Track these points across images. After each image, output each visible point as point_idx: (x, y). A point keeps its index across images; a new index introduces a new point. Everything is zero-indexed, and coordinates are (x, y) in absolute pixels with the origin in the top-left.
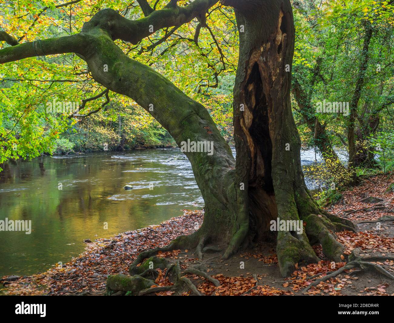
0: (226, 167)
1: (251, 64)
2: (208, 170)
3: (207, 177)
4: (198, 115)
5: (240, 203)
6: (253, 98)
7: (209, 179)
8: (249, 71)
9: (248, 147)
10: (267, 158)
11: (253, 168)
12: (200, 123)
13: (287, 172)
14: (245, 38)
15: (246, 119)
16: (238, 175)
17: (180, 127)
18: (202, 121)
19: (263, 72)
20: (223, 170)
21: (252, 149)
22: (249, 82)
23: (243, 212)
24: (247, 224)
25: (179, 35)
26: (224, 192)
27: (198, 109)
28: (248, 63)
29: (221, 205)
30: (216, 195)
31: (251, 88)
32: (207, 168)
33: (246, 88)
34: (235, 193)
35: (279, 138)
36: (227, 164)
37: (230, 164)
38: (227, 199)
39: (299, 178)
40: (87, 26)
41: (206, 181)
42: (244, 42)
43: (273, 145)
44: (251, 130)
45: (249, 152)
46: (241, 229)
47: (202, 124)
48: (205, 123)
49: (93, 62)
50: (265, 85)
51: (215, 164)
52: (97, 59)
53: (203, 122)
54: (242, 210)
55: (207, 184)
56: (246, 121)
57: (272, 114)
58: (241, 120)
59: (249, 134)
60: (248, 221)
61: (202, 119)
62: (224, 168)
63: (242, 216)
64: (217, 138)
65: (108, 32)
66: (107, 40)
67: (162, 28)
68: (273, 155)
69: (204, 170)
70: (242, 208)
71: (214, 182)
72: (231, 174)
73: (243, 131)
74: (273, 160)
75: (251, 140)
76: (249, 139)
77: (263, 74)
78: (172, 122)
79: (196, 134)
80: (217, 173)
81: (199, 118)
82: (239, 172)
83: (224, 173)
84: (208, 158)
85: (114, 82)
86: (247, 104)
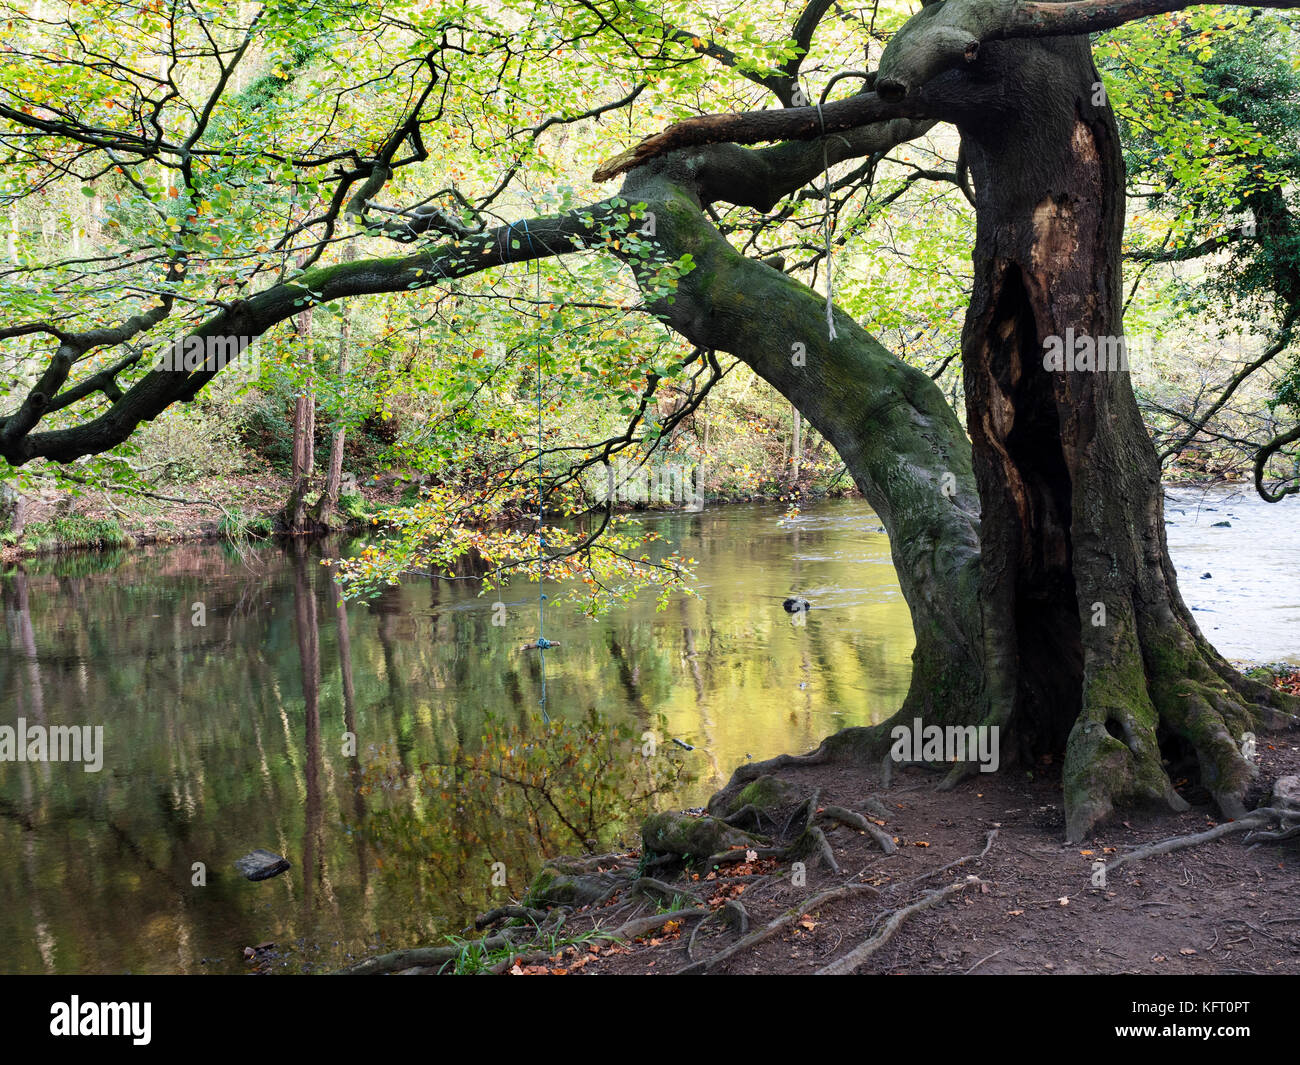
1: (1001, 267)
2: (924, 552)
3: (919, 573)
4: (910, 402)
5: (993, 644)
6: (1015, 358)
7: (925, 576)
8: (997, 288)
9: (1008, 492)
12: (915, 425)
13: (1112, 560)
15: (995, 415)
16: (987, 566)
17: (860, 436)
18: (922, 420)
19: (1034, 289)
20: (960, 554)
21: (1018, 497)
22: (1000, 318)
23: (999, 667)
24: (1012, 701)
25: (914, 166)
26: (956, 613)
28: (991, 264)
29: (956, 649)
30: (941, 624)
31: (1008, 331)
32: (921, 548)
33: (993, 333)
34: (979, 615)
39: (1151, 576)
41: (919, 584)
43: (1074, 482)
44: (1012, 441)
45: (1012, 505)
46: (994, 715)
47: (918, 425)
48: (927, 425)
50: (1042, 323)
51: (943, 535)
53: (923, 423)
54: (996, 661)
55: (919, 592)
56: (997, 422)
57: (1065, 399)
58: (986, 418)
59: (1007, 454)
60: (1013, 692)
61: (922, 412)
62: (960, 548)
63: (997, 678)
64: (960, 466)
66: (684, 211)
68: (1074, 513)
69: (912, 554)
70: (997, 658)
71: (936, 585)
72: (975, 564)
73: (991, 447)
74: (1073, 526)
75: (1015, 471)
76: (1011, 471)
77: (1035, 293)
78: (840, 423)
79: (900, 456)
80: (945, 562)
81: (913, 411)
82: (989, 558)
83: (962, 562)
84: (924, 520)
85: (698, 321)
86: (996, 375)
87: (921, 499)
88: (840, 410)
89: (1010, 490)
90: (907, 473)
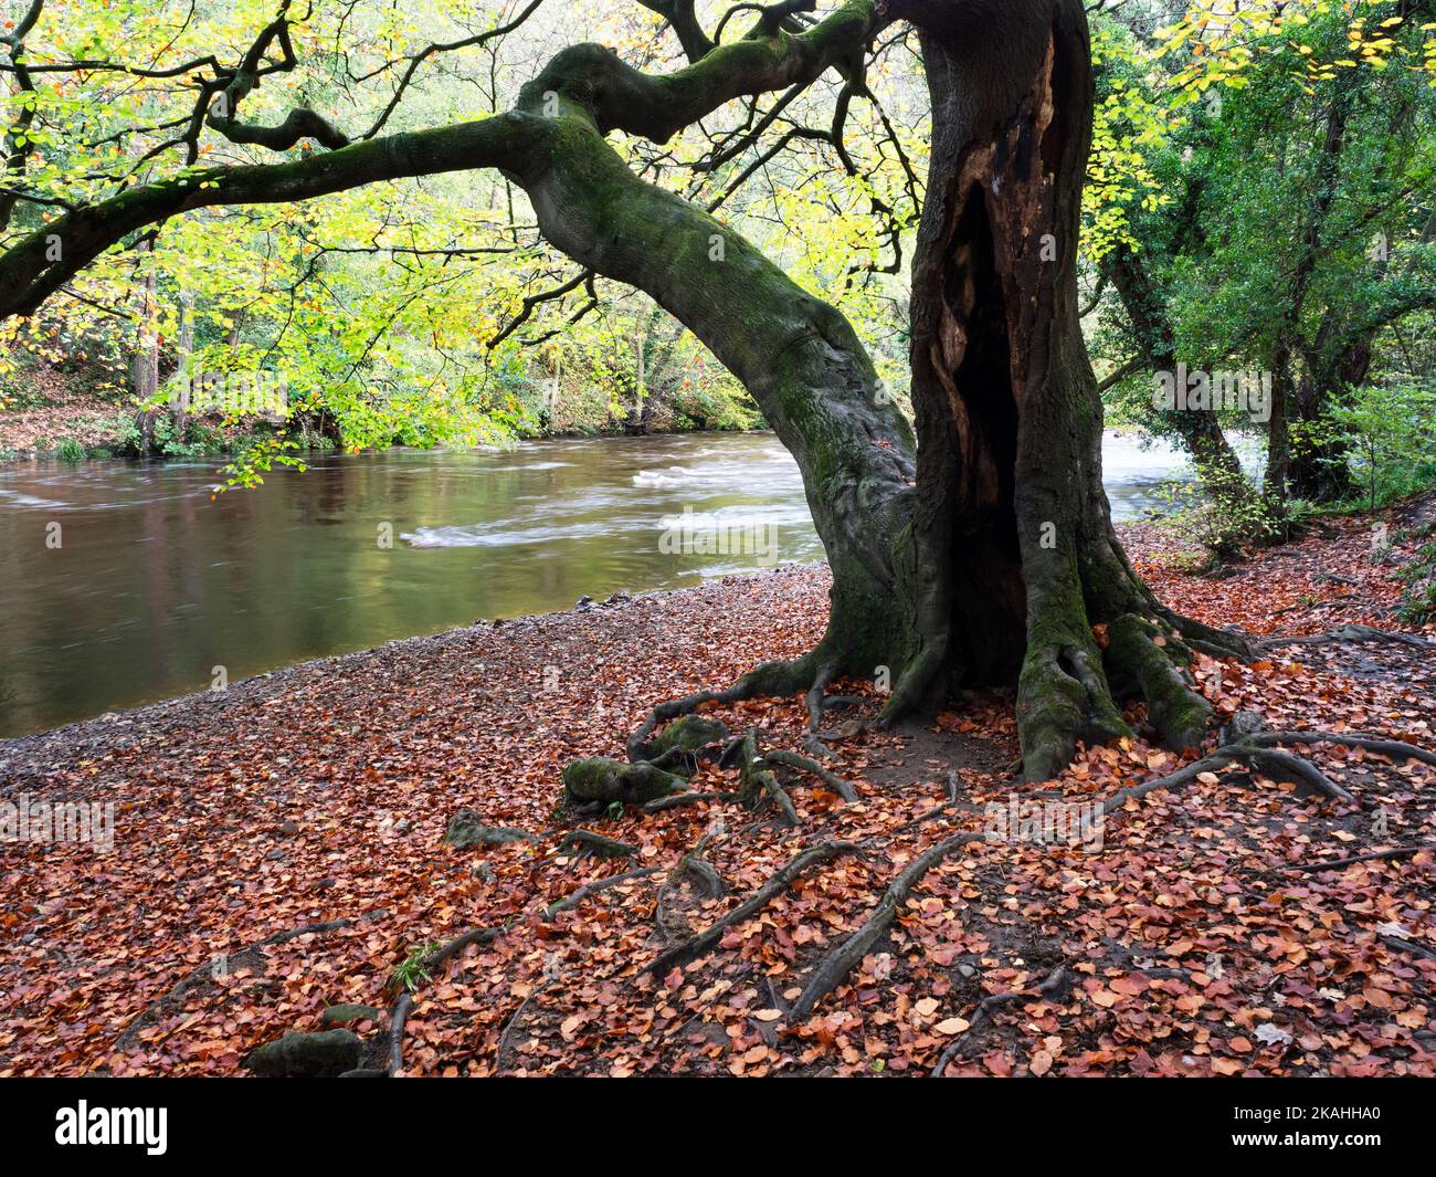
0: (895, 480)
1: (964, 188)
2: (845, 488)
3: (840, 506)
4: (824, 337)
5: (927, 581)
6: (969, 290)
7: (846, 512)
8: (959, 209)
9: (951, 427)
10: (1004, 454)
11: (964, 484)
12: (829, 361)
14: (946, 113)
15: (946, 346)
16: (923, 501)
17: (773, 370)
18: (836, 356)
19: (997, 212)
20: (885, 489)
21: (963, 431)
22: (959, 240)
23: (932, 603)
24: (944, 636)
26: (883, 549)
27: (827, 322)
28: (954, 184)
29: (878, 585)
30: (864, 558)
31: (963, 257)
32: (842, 483)
33: (948, 257)
34: (912, 551)
35: (1038, 399)
36: (896, 473)
37: (904, 472)
38: (891, 569)
39: (1093, 513)
40: (531, 95)
41: (840, 520)
42: (943, 124)
43: (1022, 419)
44: (962, 377)
45: (955, 438)
46: (926, 651)
47: (833, 362)
48: (841, 360)
49: (545, 193)
50: (1002, 251)
51: (865, 471)
52: (556, 182)
53: (837, 359)
54: (930, 597)
55: (840, 527)
56: (948, 352)
57: (1019, 331)
58: (934, 350)
59: (953, 385)
60: (946, 628)
61: (836, 348)
62: (886, 483)
63: (928, 614)
65: (586, 108)
66: (584, 132)
67: (739, 94)
68: (1020, 449)
69: (833, 489)
70: (932, 593)
71: (859, 521)
72: (905, 498)
73: (938, 379)
74: (1018, 461)
75: (962, 405)
76: (955, 403)
77: (998, 219)
78: (752, 357)
79: (815, 391)
80: (869, 497)
81: (827, 345)
82: (925, 494)
83: (887, 497)
84: (845, 456)
85: (599, 248)
86: (950, 304)
87: (839, 434)
88: (753, 343)
89: (954, 423)
90: (824, 408)
